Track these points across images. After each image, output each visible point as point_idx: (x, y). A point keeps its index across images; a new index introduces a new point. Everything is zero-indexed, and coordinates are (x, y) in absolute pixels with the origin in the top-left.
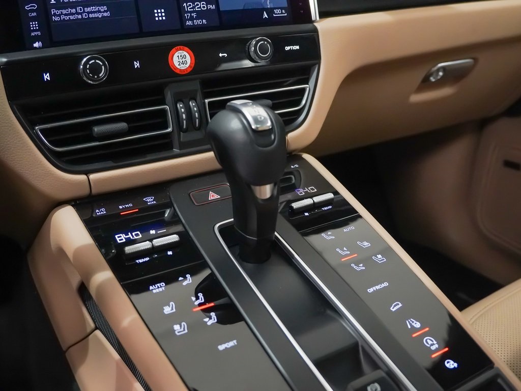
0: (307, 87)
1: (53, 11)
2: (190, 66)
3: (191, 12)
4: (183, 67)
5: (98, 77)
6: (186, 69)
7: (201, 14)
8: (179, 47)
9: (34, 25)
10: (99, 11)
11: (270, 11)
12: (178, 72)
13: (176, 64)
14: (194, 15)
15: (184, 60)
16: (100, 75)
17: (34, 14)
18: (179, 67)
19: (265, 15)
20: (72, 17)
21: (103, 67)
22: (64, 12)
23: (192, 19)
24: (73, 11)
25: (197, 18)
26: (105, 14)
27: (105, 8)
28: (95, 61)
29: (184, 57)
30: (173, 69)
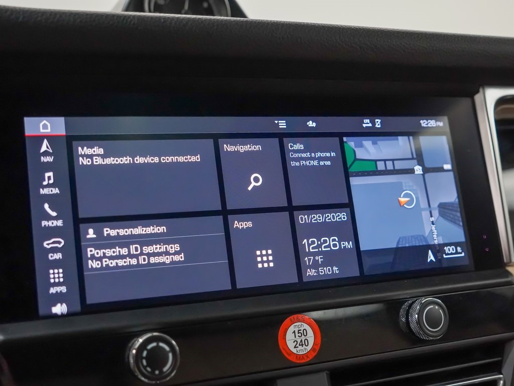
0: (500, 379)
1: (90, 251)
2: (313, 349)
3: (314, 254)
4: (302, 350)
5: (161, 372)
6: (307, 355)
7: (330, 258)
8: (295, 316)
9: (56, 275)
10: (167, 253)
11: (438, 250)
12: (294, 360)
13: (291, 345)
14: (319, 259)
15: (303, 338)
16: (165, 369)
17: (58, 256)
18: (294, 351)
19: (431, 257)
20: (121, 263)
21: (170, 355)
22: (109, 252)
23: (316, 265)
24: (124, 251)
25: (324, 264)
26: (177, 258)
27: (177, 247)
28: (158, 344)
29: (304, 333)
30: (286, 355)
